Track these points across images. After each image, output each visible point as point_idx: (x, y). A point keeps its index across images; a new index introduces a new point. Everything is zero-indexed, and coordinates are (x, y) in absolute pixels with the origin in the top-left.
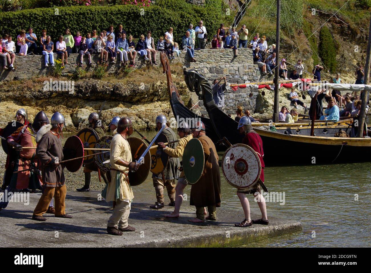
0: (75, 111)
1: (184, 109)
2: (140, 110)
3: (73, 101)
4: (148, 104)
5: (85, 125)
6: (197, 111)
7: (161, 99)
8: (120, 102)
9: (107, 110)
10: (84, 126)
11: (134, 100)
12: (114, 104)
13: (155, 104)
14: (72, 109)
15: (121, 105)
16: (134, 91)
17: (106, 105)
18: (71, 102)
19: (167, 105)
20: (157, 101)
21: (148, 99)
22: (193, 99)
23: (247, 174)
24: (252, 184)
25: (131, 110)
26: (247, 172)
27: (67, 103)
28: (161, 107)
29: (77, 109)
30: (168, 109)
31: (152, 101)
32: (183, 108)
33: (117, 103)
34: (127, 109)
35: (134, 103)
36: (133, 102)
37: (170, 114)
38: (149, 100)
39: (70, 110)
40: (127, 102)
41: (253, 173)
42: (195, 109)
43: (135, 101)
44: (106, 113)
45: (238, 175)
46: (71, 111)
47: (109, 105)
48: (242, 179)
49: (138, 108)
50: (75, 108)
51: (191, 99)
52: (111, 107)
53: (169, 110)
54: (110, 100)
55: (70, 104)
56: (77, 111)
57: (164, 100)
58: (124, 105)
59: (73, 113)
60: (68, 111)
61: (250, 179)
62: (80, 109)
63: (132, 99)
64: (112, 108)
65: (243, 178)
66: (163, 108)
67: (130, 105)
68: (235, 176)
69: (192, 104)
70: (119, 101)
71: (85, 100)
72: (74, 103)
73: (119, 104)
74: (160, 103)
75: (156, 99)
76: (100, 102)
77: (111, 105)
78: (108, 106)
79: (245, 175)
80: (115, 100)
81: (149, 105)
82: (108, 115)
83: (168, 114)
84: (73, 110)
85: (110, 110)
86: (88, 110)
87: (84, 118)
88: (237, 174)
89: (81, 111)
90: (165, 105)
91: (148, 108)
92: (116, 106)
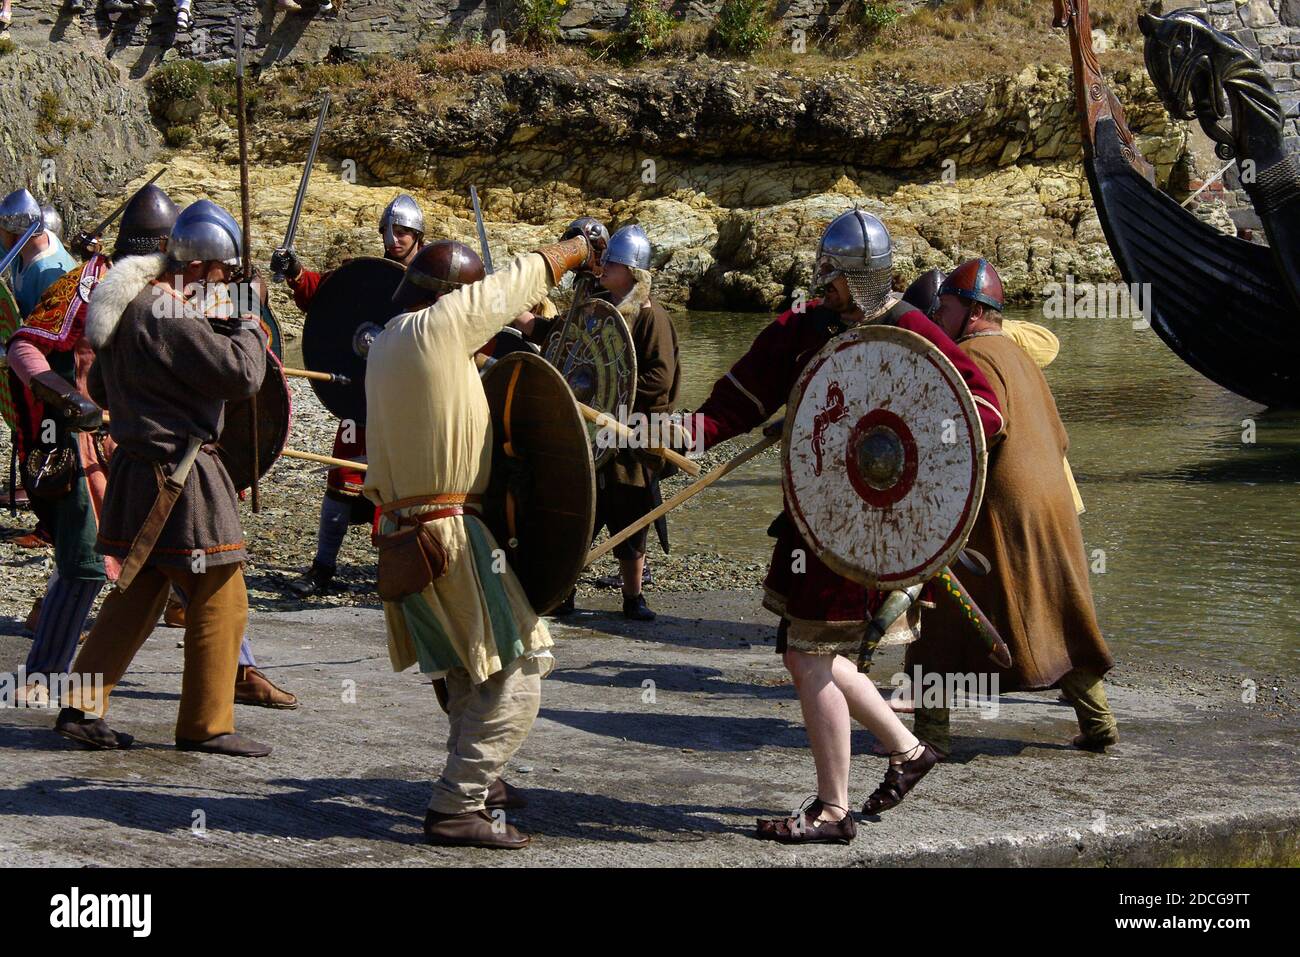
0: (622, 210)
1: (1152, 202)
2: (935, 207)
3: (616, 165)
4: (977, 176)
5: (672, 278)
6: (1216, 213)
7: (1039, 153)
8: (841, 169)
9: (776, 208)
10: (669, 281)
11: (906, 157)
12: (811, 177)
13: (1011, 175)
14: (608, 202)
15: (845, 182)
16: (909, 114)
17: (773, 183)
18: (607, 167)
19: (1068, 184)
20: (1020, 162)
21: (977, 152)
22: (1195, 154)
23: (912, 498)
24: (940, 553)
25: (895, 206)
26: (915, 489)
27: (586, 173)
28: (1038, 191)
29: (633, 199)
30: (1073, 202)
31: (994, 164)
32: (1148, 197)
33: (826, 172)
34: (875, 201)
35: (907, 173)
36: (905, 168)
37: (1081, 226)
38: (981, 156)
39: (599, 205)
40: (872, 169)
41: (946, 492)
42: (1207, 199)
43: (913, 164)
44: (771, 222)
45: (865, 508)
46: (604, 212)
47: (789, 182)
48: (887, 528)
49: (928, 197)
50: (626, 197)
51: (1185, 154)
52: (799, 193)
53: (1077, 206)
54: (792, 160)
55: (598, 176)
56: (634, 213)
57: (1055, 159)
58: (859, 180)
59: (615, 219)
60: (589, 210)
61: (927, 525)
62: (647, 203)
63: (896, 153)
64: (803, 197)
65: (895, 523)
66: (1047, 198)
67: (885, 182)
68: (852, 512)
69: (1192, 175)
70: (835, 163)
71: (675, 156)
72: (620, 173)
73: (835, 177)
74: (1032, 171)
75: (1015, 156)
76: (746, 166)
77: (798, 181)
78: (784, 188)
79: (902, 505)
80: (814, 160)
81: (979, 183)
82: (781, 228)
83: (1074, 224)
84: (617, 208)
85: (791, 205)
86: (685, 206)
87: (667, 246)
88: (861, 501)
89: (653, 210)
90: (1060, 182)
91: (976, 199)
92: (823, 186)
